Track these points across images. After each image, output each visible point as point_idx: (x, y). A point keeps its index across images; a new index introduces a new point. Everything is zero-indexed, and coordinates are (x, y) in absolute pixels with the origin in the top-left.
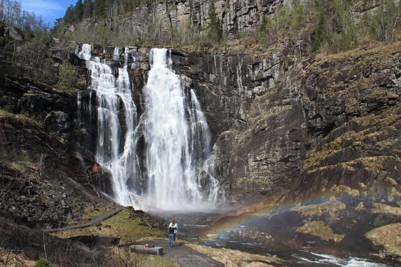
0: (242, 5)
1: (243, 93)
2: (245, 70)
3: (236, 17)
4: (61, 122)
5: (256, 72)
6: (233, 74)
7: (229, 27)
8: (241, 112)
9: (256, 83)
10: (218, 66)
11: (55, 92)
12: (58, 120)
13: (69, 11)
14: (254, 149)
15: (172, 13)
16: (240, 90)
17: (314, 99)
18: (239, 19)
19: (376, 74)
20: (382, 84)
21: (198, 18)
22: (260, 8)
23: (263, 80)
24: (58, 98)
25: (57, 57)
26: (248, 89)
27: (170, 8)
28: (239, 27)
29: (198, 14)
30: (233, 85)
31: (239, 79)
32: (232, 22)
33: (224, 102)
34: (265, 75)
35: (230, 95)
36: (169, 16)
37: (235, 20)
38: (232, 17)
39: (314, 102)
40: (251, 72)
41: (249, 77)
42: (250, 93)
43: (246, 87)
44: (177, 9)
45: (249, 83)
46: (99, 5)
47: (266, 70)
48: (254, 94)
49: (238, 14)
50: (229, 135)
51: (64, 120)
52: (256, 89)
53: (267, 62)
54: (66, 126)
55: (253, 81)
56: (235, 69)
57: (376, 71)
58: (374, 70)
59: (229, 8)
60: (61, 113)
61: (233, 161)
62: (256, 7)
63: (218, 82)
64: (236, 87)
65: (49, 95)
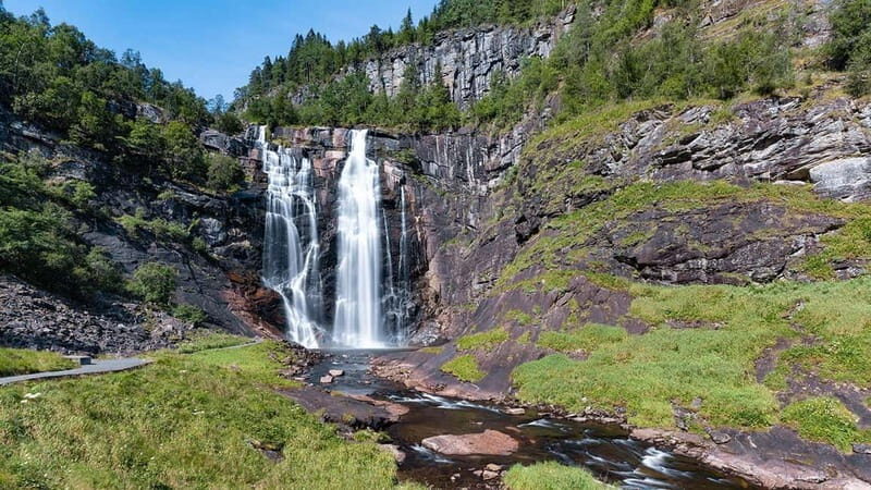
0: (482, 58)
1: (475, 188)
2: (478, 156)
3: (473, 77)
4: (213, 234)
5: (493, 158)
6: (461, 162)
7: (463, 93)
8: (471, 216)
9: (493, 174)
10: (442, 151)
11: (203, 193)
12: (209, 231)
13: (256, 77)
14: (480, 266)
15: (387, 75)
16: (471, 184)
17: (523, 195)
18: (477, 80)
19: (591, 157)
20: (596, 170)
21: (422, 80)
22: (506, 60)
23: (501, 169)
24: (207, 200)
25: (212, 145)
26: (481, 184)
27: (385, 67)
28: (477, 93)
29: (422, 75)
30: (461, 177)
31: (470, 169)
32: (468, 86)
33: (448, 203)
34: (504, 161)
35: (457, 192)
36: (382, 79)
37: (472, 81)
38: (468, 78)
39: (522, 198)
40: (486, 158)
41: (483, 166)
42: (484, 188)
43: (479, 181)
44: (393, 69)
45: (483, 174)
46: (293, 66)
47: (504, 155)
48: (489, 189)
49: (476, 73)
50: (451, 248)
51: (217, 229)
52: (492, 183)
53: (506, 143)
54: (220, 239)
55: (488, 172)
56: (463, 155)
57: (591, 153)
58: (589, 151)
59: (464, 63)
60: (212, 221)
61: (454, 282)
62: (501, 60)
63: (442, 173)
64: (466, 181)
65: (195, 197)
